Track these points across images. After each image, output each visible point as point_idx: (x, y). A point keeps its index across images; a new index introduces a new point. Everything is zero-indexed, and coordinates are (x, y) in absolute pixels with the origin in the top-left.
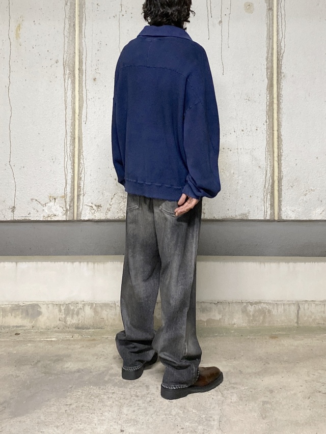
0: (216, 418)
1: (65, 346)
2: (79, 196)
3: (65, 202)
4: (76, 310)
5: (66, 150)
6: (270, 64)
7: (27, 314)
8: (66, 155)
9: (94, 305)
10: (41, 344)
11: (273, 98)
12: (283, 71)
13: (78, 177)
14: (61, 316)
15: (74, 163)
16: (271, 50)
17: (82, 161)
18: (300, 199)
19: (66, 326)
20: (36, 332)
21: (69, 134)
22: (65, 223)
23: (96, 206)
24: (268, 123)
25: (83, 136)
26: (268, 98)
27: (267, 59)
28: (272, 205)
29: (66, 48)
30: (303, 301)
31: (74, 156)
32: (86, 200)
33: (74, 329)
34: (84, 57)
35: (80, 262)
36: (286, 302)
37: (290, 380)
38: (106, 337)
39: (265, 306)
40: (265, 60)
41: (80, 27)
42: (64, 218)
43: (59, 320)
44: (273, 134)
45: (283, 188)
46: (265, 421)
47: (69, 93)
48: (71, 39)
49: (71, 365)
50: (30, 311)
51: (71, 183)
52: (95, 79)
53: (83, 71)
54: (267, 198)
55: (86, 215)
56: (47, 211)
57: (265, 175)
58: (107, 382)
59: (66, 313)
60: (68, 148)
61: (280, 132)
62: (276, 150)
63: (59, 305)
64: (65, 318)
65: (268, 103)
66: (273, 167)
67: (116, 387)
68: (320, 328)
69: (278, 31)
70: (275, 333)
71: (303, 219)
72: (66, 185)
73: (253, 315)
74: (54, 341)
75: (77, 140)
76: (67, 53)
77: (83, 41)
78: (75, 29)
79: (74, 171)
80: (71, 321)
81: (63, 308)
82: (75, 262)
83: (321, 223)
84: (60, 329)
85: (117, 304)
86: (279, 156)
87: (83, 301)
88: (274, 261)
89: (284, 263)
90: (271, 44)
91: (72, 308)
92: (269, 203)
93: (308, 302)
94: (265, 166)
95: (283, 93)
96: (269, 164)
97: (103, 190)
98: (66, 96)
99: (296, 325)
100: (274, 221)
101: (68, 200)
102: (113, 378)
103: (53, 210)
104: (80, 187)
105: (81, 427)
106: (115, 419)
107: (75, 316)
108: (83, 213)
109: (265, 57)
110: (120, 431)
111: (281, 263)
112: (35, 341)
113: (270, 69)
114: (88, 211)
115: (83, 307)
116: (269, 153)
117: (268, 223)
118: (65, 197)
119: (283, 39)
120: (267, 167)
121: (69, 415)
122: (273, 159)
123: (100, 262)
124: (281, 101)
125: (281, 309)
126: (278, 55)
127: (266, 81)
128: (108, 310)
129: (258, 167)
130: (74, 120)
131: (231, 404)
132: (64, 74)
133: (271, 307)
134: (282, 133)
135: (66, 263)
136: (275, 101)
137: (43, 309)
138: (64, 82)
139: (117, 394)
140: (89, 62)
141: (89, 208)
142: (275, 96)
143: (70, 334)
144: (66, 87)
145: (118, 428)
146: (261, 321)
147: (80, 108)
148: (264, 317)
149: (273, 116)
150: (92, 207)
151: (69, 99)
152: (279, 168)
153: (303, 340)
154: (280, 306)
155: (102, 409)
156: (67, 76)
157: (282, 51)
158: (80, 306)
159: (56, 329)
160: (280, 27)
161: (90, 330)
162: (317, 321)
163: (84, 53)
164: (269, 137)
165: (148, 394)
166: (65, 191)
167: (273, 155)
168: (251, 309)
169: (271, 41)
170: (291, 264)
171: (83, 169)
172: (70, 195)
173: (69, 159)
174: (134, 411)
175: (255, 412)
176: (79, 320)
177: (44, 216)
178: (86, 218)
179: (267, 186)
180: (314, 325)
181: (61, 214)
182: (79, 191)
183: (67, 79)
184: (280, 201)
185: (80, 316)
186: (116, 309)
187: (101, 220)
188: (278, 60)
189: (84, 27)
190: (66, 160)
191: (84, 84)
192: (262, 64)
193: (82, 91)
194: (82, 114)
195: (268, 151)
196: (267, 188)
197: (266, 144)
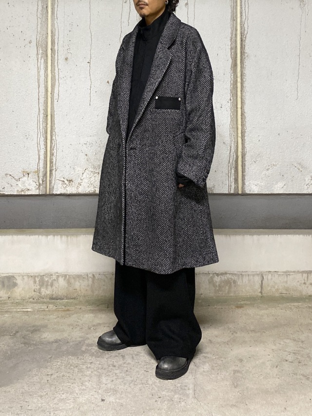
0: (190, 387)
1: (41, 317)
2: (51, 171)
3: (38, 177)
4: (50, 281)
5: (39, 127)
6: (234, 44)
7: (3, 286)
8: (39, 132)
9: (68, 277)
10: (18, 315)
11: (237, 77)
12: (246, 51)
13: (51, 153)
14: (35, 287)
15: (47, 139)
16: (235, 31)
17: (54, 138)
18: (263, 173)
19: (41, 297)
20: (12, 303)
21: (42, 112)
22: (38, 197)
23: (67, 180)
24: (232, 101)
25: (55, 113)
26: (232, 77)
27: (231, 40)
28: (236, 180)
29: (39, 29)
30: (267, 272)
31: (46, 133)
32: (57, 175)
33: (48, 300)
34: (56, 37)
35: (54, 235)
36: (250, 273)
37: (257, 349)
38: (80, 307)
39: (230, 276)
40: (229, 40)
41: (53, 9)
42: (37, 192)
43: (34, 291)
44: (237, 111)
45: (247, 163)
46: (237, 390)
47: (42, 72)
48: (44, 20)
49: (48, 335)
50: (6, 283)
51: (43, 158)
52: (66, 59)
53: (55, 51)
54: (231, 173)
55: (59, 189)
56: (20, 186)
57: (229, 151)
58: (84, 352)
59: (41, 284)
60: (41, 124)
61: (244, 110)
62: (240, 127)
63: (33, 277)
64: (40, 289)
65: (232, 82)
66: (237, 143)
67: (94, 357)
68: (283, 297)
69: (241, 13)
70: (241, 303)
71: (265, 193)
72: (39, 161)
73: (220, 286)
74: (30, 311)
75: (49, 117)
76: (40, 34)
77: (55, 22)
78: (47, 10)
79: (46, 147)
80: (46, 292)
81: (37, 280)
82: (49, 235)
83: (282, 196)
84: (35, 300)
85: (89, 275)
86: (243, 133)
87: (57, 273)
88: (240, 234)
89: (249, 236)
90: (235, 24)
91: (46, 279)
92: (233, 177)
93: (272, 273)
94: (229, 143)
95: (247, 72)
96: (233, 140)
97: (75, 165)
98: (39, 75)
99: (260, 294)
100: (238, 194)
101: (41, 174)
102: (90, 348)
103: (26, 185)
104: (53, 162)
105: (64, 396)
106: (95, 388)
107: (49, 287)
108: (55, 187)
109: (229, 38)
110: (100, 400)
111: (246, 236)
112: (12, 312)
113: (234, 49)
114: (60, 186)
115: (57, 278)
116: (233, 130)
117: (233, 197)
118: (38, 172)
119: (246, 21)
120: (231, 143)
121: (51, 385)
122: (237, 135)
123: (73, 235)
124: (244, 80)
125: (245, 279)
126: (241, 35)
127: (230, 61)
128: (81, 281)
129: (222, 143)
130: (47, 98)
131: (204, 373)
132: (37, 54)
133: (235, 278)
134: (246, 111)
135: (40, 236)
136: (239, 80)
137: (19, 281)
138: (37, 61)
139: (95, 364)
140: (61, 43)
141: (61, 182)
142: (239, 75)
143: (44, 304)
144: (39, 66)
145: (99, 398)
146: (227, 291)
147: (53, 86)
148: (230, 287)
149: (237, 94)
150: (64, 181)
151: (42, 78)
152: (243, 144)
153: (267, 309)
154: (245, 277)
155: (83, 379)
156: (40, 56)
157: (246, 33)
158: (54, 277)
159: (31, 300)
160: (243, 9)
161: (63, 301)
162: (280, 291)
163: (56, 34)
164: (233, 114)
165: (125, 363)
166: (38, 166)
167: (237, 132)
168: (217, 279)
169: (235, 22)
170: (255, 237)
171: (55, 145)
172: (43, 170)
173: (42, 135)
174: (113, 381)
175: (227, 381)
176: (53, 291)
177: (18, 191)
178: (59, 193)
179: (231, 161)
180: (277, 295)
181: (34, 189)
182: (51, 167)
183: (40, 58)
184: (243, 176)
185: (54, 287)
186: (88, 280)
187: (72, 194)
188: (241, 41)
189: (56, 9)
190: (39, 136)
191: (56, 64)
192: (227, 44)
193: (55, 70)
194: (54, 92)
195: (233, 128)
196: (231, 163)
197: (230, 121)
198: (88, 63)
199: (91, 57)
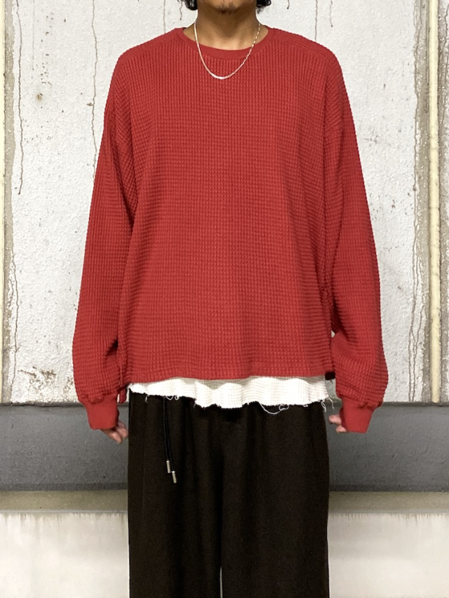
2: (5, 351)
6: (423, 62)
11: (429, 137)
13: (4, 311)
16: (424, 31)
17: (11, 276)
23: (43, 373)
24: (417, 193)
25: (14, 220)
26: (418, 137)
27: (416, 52)
28: (427, 372)
32: (20, 360)
34: (16, 47)
40: (412, 54)
44: (429, 216)
52: (39, 97)
53: (13, 78)
54: (415, 356)
55: (23, 393)
57: (411, 307)
61: (445, 212)
62: (435, 251)
65: (418, 148)
66: (430, 289)
77: (14, 13)
86: (443, 266)
90: (424, 19)
92: (420, 366)
94: (411, 287)
96: (421, 282)
97: (59, 338)
100: (431, 404)
104: (9, 331)
108: (15, 388)
109: (411, 48)
113: (422, 73)
114: (26, 384)
116: (420, 258)
117: (418, 409)
120: (416, 289)
122: (430, 270)
124: (446, 143)
126: (440, 42)
127: (414, 100)
129: (395, 289)
136: (434, 143)
140: (26, 59)
141: (28, 377)
142: (434, 131)
147: (8, 159)
149: (429, 177)
150: (35, 376)
152: (442, 290)
163: (15, 40)
164: (421, 223)
167: (430, 263)
169: (425, 12)
171: (15, 293)
178: (23, 400)
179: (415, 330)
182: (6, 341)
184: (443, 363)
187: (54, 403)
188: (440, 53)
191: (15, 109)
192: (406, 62)
193: (12, 122)
194: (12, 173)
195: (419, 253)
196: (415, 334)
197: (413, 237)
198: (90, 105)
199: (95, 91)
